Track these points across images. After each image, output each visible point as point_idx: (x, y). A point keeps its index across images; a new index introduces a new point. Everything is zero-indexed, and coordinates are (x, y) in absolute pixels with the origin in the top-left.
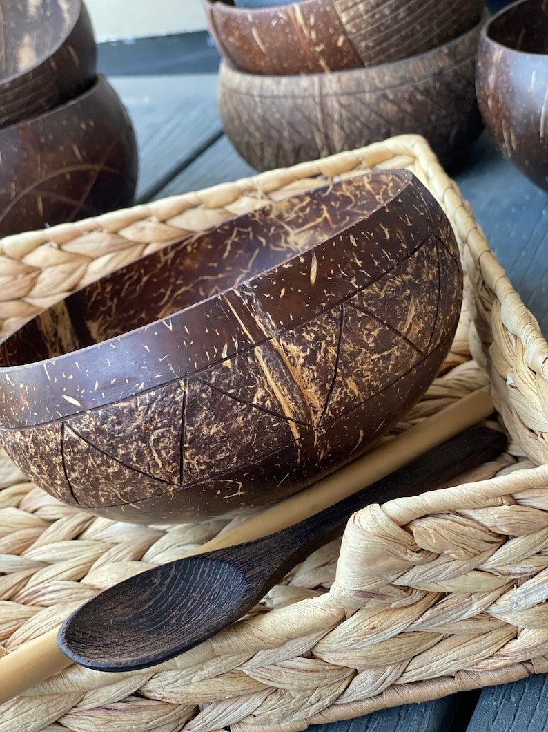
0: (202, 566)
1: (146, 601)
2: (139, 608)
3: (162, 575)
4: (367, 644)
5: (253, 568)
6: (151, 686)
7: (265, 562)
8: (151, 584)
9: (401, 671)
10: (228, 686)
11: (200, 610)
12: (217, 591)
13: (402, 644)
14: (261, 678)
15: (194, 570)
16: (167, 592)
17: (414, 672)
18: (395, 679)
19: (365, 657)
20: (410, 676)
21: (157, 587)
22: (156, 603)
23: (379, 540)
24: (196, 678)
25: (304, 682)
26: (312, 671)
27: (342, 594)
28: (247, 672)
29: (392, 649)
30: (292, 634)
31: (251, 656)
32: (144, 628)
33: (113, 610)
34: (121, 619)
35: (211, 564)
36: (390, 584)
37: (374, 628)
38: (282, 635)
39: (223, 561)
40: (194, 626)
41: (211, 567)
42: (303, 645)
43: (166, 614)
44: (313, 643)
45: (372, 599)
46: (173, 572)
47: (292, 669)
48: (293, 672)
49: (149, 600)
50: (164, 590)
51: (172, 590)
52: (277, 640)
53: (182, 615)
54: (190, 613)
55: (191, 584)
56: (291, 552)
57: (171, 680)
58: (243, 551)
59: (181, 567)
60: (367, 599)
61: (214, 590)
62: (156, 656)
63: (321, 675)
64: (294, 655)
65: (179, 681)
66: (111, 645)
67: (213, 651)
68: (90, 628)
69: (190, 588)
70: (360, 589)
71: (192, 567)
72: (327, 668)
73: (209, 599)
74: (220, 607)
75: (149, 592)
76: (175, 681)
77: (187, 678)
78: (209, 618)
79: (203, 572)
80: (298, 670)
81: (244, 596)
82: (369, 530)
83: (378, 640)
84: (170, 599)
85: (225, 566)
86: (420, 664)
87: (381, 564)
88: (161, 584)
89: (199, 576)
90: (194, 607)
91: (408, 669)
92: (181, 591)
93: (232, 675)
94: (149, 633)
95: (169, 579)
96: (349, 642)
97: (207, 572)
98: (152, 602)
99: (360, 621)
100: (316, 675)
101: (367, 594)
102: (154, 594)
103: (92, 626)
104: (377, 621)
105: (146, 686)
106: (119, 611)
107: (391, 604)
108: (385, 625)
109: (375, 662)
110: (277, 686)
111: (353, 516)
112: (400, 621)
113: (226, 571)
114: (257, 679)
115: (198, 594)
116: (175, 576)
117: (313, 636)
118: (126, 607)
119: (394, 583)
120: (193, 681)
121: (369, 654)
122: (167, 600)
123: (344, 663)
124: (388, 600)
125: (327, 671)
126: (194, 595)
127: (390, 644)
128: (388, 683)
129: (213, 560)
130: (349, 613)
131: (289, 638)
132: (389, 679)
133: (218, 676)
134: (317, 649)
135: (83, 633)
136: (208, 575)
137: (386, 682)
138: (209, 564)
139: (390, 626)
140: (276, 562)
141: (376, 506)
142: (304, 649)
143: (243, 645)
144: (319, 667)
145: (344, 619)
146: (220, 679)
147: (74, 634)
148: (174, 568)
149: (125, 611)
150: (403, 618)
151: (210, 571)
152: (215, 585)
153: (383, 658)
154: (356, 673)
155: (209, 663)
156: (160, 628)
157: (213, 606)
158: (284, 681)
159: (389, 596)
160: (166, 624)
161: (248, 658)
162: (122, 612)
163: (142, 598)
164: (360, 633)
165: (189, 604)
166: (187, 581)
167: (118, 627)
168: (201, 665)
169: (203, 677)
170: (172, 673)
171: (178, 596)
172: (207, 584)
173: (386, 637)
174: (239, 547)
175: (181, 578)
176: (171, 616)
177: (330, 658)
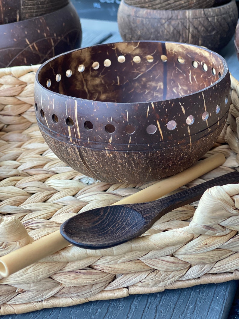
0: (122, 210)
1: (97, 222)
2: (94, 224)
3: (104, 211)
6: (98, 263)
7: (151, 212)
8: (99, 214)
9: (211, 267)
10: (134, 266)
11: (122, 228)
12: (129, 222)
13: (216, 254)
14: (149, 264)
15: (118, 211)
17: (217, 268)
18: (208, 270)
19: (198, 258)
20: (214, 271)
21: (101, 216)
22: (101, 223)
23: (220, 202)
24: (120, 261)
25: (168, 268)
26: (173, 263)
27: (196, 227)
28: (143, 261)
29: (211, 256)
30: (169, 244)
31: (146, 253)
32: (97, 233)
33: (83, 223)
34: (87, 227)
36: (218, 224)
37: (206, 244)
38: (164, 244)
39: (132, 209)
40: (120, 235)
43: (106, 228)
44: (176, 250)
45: (209, 230)
46: (109, 211)
48: (164, 262)
50: (105, 218)
51: (108, 218)
52: (162, 246)
53: (113, 230)
54: (117, 229)
55: (117, 217)
56: (162, 210)
57: (108, 261)
58: (140, 206)
59: (112, 209)
60: (207, 230)
64: (166, 255)
65: (113, 261)
66: (84, 237)
67: (131, 248)
69: (116, 219)
70: (205, 224)
73: (126, 224)
74: (132, 228)
75: (98, 218)
76: (110, 262)
77: (116, 261)
78: (127, 232)
79: (123, 213)
80: (167, 261)
81: (145, 225)
82: (216, 197)
83: (207, 250)
84: (108, 222)
86: (220, 265)
87: (218, 213)
88: (103, 215)
89: (120, 214)
90: (119, 227)
91: (215, 266)
92: (113, 219)
93: (136, 262)
94: (100, 235)
95: (107, 213)
96: (194, 250)
97: (124, 213)
98: (99, 222)
99: (201, 240)
101: (208, 227)
102: (100, 219)
103: (75, 228)
104: (208, 241)
105: (96, 263)
107: (216, 234)
108: (212, 243)
110: (156, 268)
112: (218, 242)
113: (133, 214)
115: (120, 222)
116: (110, 213)
117: (177, 246)
118: (88, 223)
119: (220, 224)
122: (106, 222)
124: (216, 232)
125: (179, 263)
126: (118, 222)
127: (211, 253)
128: (205, 272)
129: (127, 208)
130: (196, 236)
133: (129, 261)
134: (177, 253)
138: (125, 209)
139: (214, 244)
140: (156, 213)
144: (177, 261)
145: (193, 239)
146: (130, 263)
148: (109, 209)
150: (220, 241)
151: (126, 212)
152: (128, 219)
153: (206, 260)
154: (191, 266)
155: (127, 254)
156: (104, 234)
157: (128, 228)
158: (159, 266)
159: (217, 230)
160: (107, 233)
162: (86, 224)
163: (95, 220)
164: (200, 246)
165: (116, 226)
166: (115, 215)
167: (85, 230)
168: (123, 255)
169: (124, 261)
170: (110, 257)
171: (111, 222)
172: (124, 218)
173: (211, 249)
174: (138, 204)
175: (113, 214)
176: (108, 229)
177: (182, 257)
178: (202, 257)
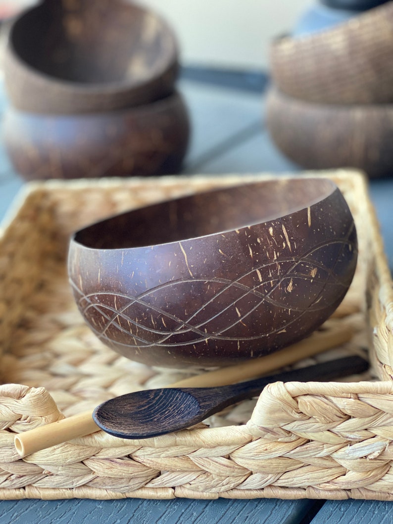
0: (178, 394)
1: (143, 406)
2: (139, 408)
3: (155, 394)
4: (260, 458)
5: (205, 401)
6: (138, 453)
7: (213, 400)
8: (148, 397)
10: (179, 464)
11: (172, 417)
12: (183, 409)
13: (280, 463)
14: (199, 463)
15: (173, 395)
16: (155, 404)
17: (284, 481)
18: (272, 482)
19: (258, 465)
20: (281, 482)
21: (150, 400)
22: (149, 408)
23: (279, 401)
24: (163, 455)
25: (221, 471)
26: (227, 466)
27: (253, 427)
28: (191, 458)
29: (274, 465)
30: (220, 443)
31: (195, 450)
32: (140, 420)
33: (125, 406)
34: (129, 412)
35: (183, 394)
36: (280, 427)
37: (266, 450)
38: (215, 442)
39: (189, 394)
40: (166, 425)
41: (182, 396)
42: (225, 450)
43: (152, 415)
44: (231, 451)
45: (268, 434)
46: (161, 394)
47: (217, 462)
48: (217, 464)
49: (145, 406)
50: (154, 402)
51: (159, 403)
52: (212, 444)
53: (161, 418)
54: (166, 418)
56: (228, 398)
57: (149, 453)
58: (202, 391)
59: (166, 392)
60: (266, 433)
61: (181, 408)
62: (143, 434)
63: (232, 470)
64: (220, 455)
65: (154, 455)
66: (120, 424)
67: (176, 442)
68: (110, 412)
69: (168, 405)
70: (263, 426)
71: (172, 393)
72: (236, 467)
73: (177, 413)
74: (182, 417)
75: (146, 401)
76: (152, 454)
77: (158, 454)
78: (176, 422)
79: (178, 397)
80: (220, 464)
81: (197, 415)
82: (275, 395)
83: (267, 457)
84: (157, 408)
85: (190, 397)
86: (287, 477)
87: (277, 415)
88: (153, 399)
89: (175, 399)
90: (169, 415)
91: (281, 478)
92: (164, 405)
93: (183, 458)
94: (142, 423)
95: (158, 397)
96: (251, 454)
97: (179, 398)
98: (146, 407)
99: (260, 444)
100: (229, 469)
101: (267, 430)
102: (148, 403)
103: (112, 411)
104: (269, 446)
105: (136, 453)
106: (128, 407)
107: (278, 439)
108: (273, 450)
109: (263, 470)
110: (207, 470)
111: (267, 385)
112: (281, 449)
113: (189, 400)
114: (196, 464)
115: (172, 408)
116: (162, 396)
117: (232, 447)
118: (132, 406)
119: (282, 428)
120: (161, 456)
121: (261, 464)
122: (155, 408)
123: (246, 466)
124: (277, 436)
125: (236, 468)
126: (170, 408)
127: (274, 461)
128: (268, 483)
129: (184, 392)
130: (255, 439)
131: (219, 445)
132: (269, 481)
133: (175, 457)
134: (234, 455)
135: (107, 414)
136: (180, 400)
138: (182, 394)
139: (276, 451)
140: (218, 401)
141: (281, 383)
142: (226, 453)
143: (193, 442)
144: (232, 465)
145: (251, 441)
146: (176, 459)
147: (102, 413)
148: (162, 392)
149: (131, 408)
150: (284, 448)
151: (181, 398)
152: (182, 406)
153: (268, 468)
154: (251, 474)
155: (172, 448)
156: (148, 421)
157: (179, 417)
158: (211, 468)
159: (279, 435)
160: (152, 420)
161: (194, 450)
162: (129, 408)
163: (142, 403)
164: (258, 451)
165: (166, 413)
166: (167, 400)
167: (125, 416)
168: (167, 448)
169: (167, 455)
170: (150, 449)
171: (161, 407)
172: (178, 404)
173: (273, 456)
174: (200, 389)
175: (165, 398)
176: (155, 416)
177: (239, 461)
178: (263, 464)
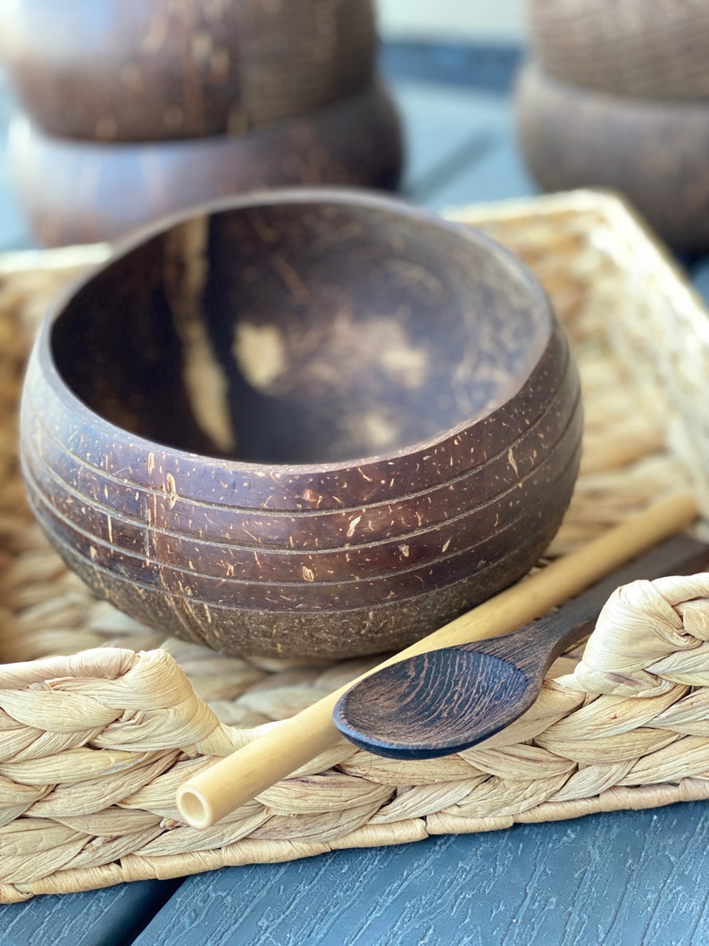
0: (458, 659)
1: (406, 695)
2: (402, 701)
3: (416, 667)
8: (406, 677)
9: (627, 771)
11: (472, 703)
13: (637, 740)
15: (449, 662)
16: (426, 685)
17: (640, 774)
18: (619, 779)
20: (633, 779)
21: (413, 680)
22: (417, 696)
23: (648, 618)
29: (626, 744)
32: (417, 721)
33: (377, 701)
34: (389, 710)
35: (468, 657)
36: (644, 670)
37: (615, 718)
39: (482, 653)
41: (468, 660)
43: (433, 708)
45: (622, 685)
46: (426, 665)
49: (409, 694)
50: (422, 684)
51: (430, 683)
53: (453, 708)
54: (461, 706)
55: (451, 678)
59: (435, 660)
61: (480, 683)
69: (450, 683)
71: (446, 659)
73: (478, 692)
75: (406, 685)
79: (460, 666)
84: (432, 692)
85: (485, 658)
86: (648, 766)
88: (417, 677)
89: (456, 669)
90: (463, 701)
91: (634, 769)
92: (442, 684)
94: (425, 725)
95: (424, 672)
97: (465, 665)
98: (413, 696)
100: (539, 764)
101: (620, 678)
102: (412, 686)
103: (364, 714)
104: (619, 710)
106: (382, 702)
107: (638, 692)
108: (627, 716)
109: (605, 757)
113: (488, 663)
115: (462, 686)
116: (430, 669)
118: (388, 699)
119: (648, 669)
121: (600, 747)
122: (428, 694)
124: (637, 687)
126: (457, 688)
128: (611, 783)
129: (468, 652)
130: (590, 699)
132: (613, 778)
136: (467, 668)
137: (609, 782)
138: (465, 656)
139: (632, 718)
141: (646, 582)
144: (543, 757)
148: (427, 660)
149: (389, 703)
151: (468, 664)
152: (479, 679)
153: (613, 754)
154: (577, 768)
159: (640, 684)
160: (437, 718)
162: (386, 704)
163: (401, 691)
164: (598, 722)
165: (456, 698)
166: (444, 674)
167: (389, 718)
171: (439, 690)
172: (469, 678)
173: (626, 728)
175: (437, 671)
176: (439, 709)
178: (605, 746)
